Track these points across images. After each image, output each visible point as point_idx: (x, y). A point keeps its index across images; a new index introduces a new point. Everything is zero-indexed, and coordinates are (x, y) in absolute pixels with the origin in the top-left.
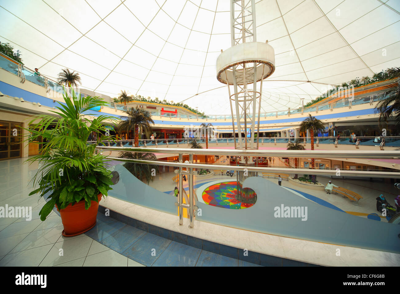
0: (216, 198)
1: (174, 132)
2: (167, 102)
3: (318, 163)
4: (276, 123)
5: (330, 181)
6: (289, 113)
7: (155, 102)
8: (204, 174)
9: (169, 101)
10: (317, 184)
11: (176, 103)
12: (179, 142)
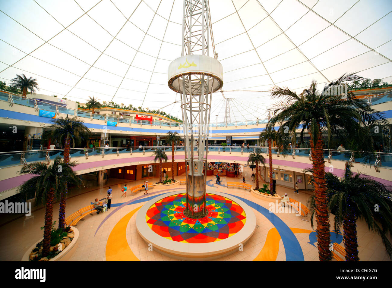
0: (162, 212)
1: (144, 140)
2: (142, 109)
3: (282, 173)
4: (246, 132)
5: (286, 194)
6: (258, 123)
7: (129, 109)
8: (168, 184)
9: (144, 108)
10: (274, 196)
11: (152, 110)
12: (145, 150)
